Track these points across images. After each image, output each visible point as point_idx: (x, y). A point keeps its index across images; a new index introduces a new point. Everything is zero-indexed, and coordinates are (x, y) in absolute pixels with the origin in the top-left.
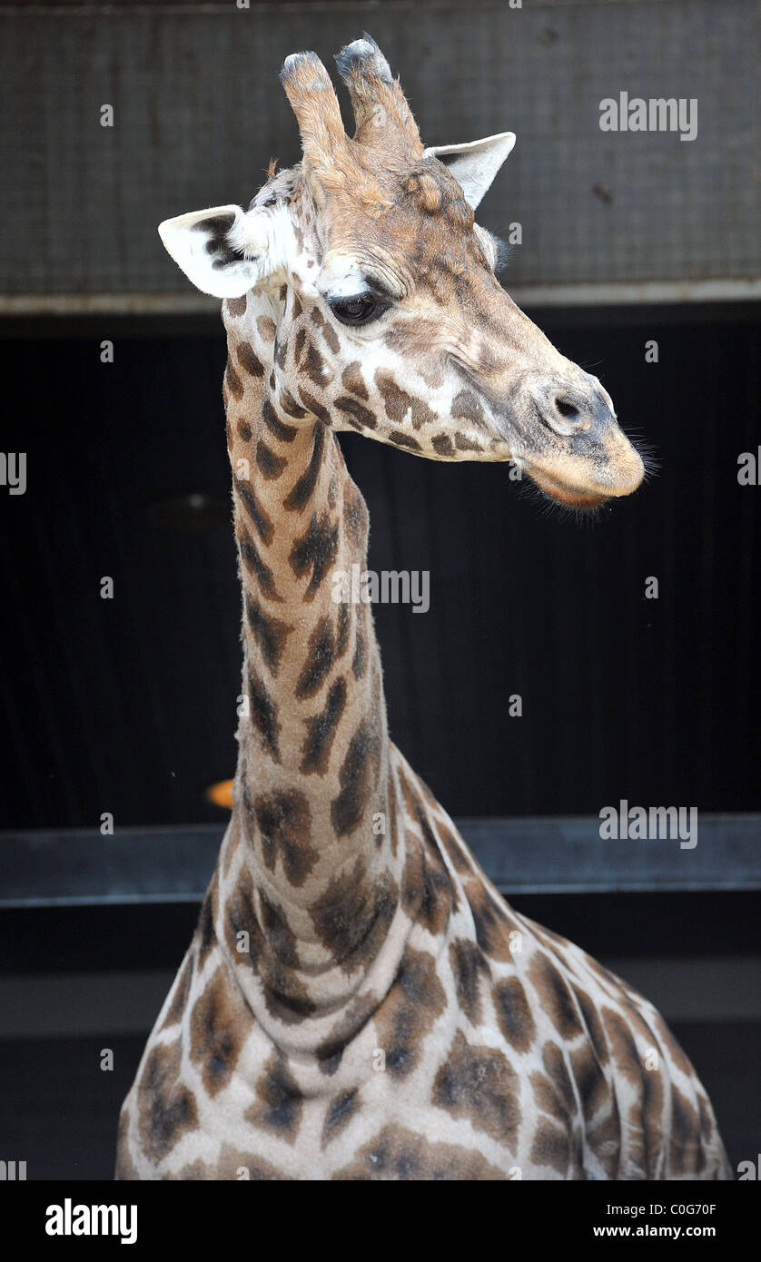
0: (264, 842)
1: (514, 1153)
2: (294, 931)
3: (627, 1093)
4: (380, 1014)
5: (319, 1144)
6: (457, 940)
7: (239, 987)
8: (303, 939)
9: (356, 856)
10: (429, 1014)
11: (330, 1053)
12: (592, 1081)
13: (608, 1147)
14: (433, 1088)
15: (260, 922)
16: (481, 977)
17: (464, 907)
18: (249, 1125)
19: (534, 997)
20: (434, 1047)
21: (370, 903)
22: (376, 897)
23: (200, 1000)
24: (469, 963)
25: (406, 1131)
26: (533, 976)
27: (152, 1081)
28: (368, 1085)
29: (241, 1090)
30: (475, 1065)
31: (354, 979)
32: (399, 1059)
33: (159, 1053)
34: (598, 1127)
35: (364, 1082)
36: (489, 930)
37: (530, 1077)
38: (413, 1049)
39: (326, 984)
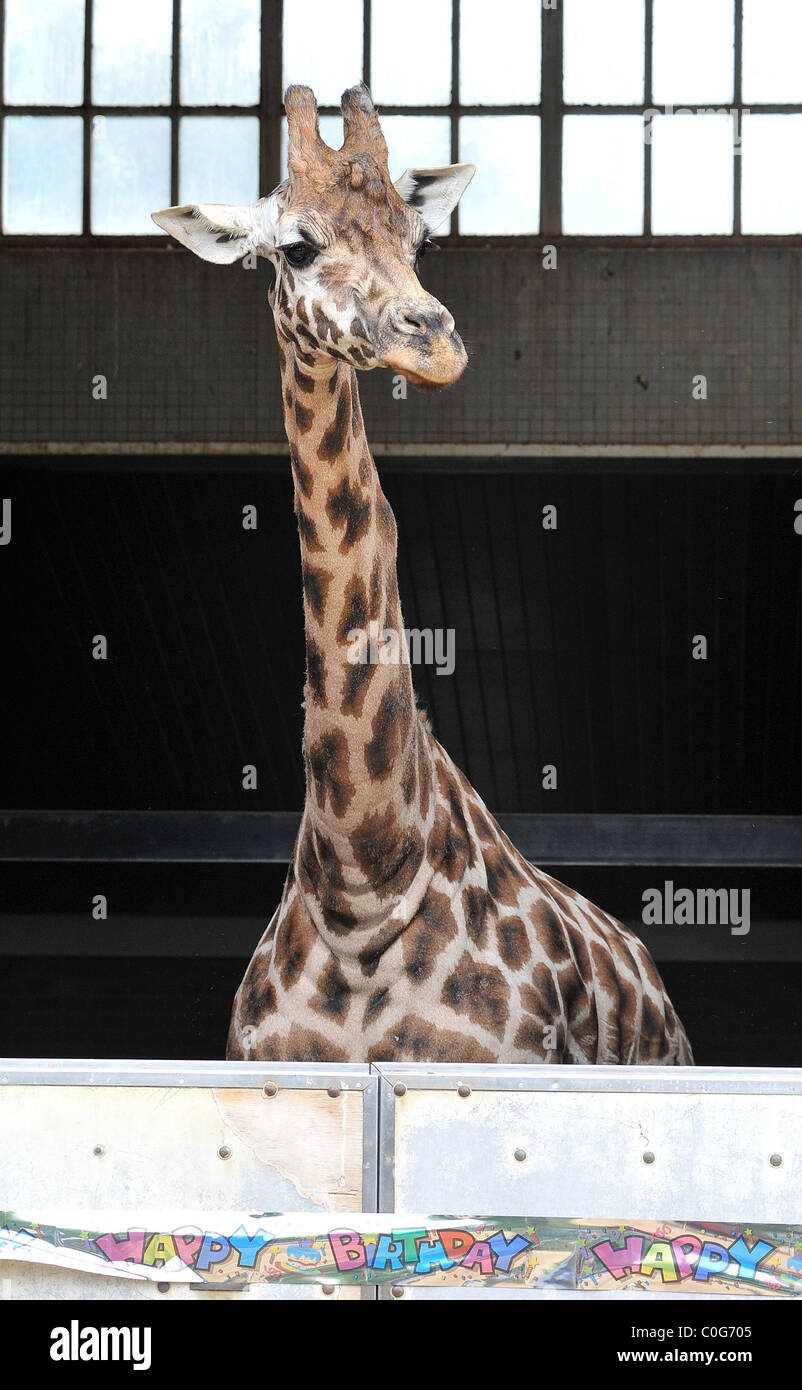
0: (317, 786)
1: (501, 1040)
2: (340, 858)
3: (606, 1003)
4: (406, 934)
5: (361, 1027)
6: (470, 887)
7: (308, 911)
8: (346, 864)
9: (388, 802)
10: (442, 938)
11: (370, 959)
12: (574, 991)
13: (588, 1039)
14: (442, 991)
15: (317, 854)
16: (489, 915)
17: (480, 865)
18: (311, 1010)
19: (532, 931)
20: (447, 960)
21: (400, 846)
22: (404, 843)
23: (284, 922)
24: (479, 906)
25: (421, 1020)
26: (532, 916)
27: (252, 980)
28: (395, 987)
29: (307, 986)
30: (478, 979)
31: (385, 903)
32: (417, 969)
33: (259, 959)
34: (580, 1026)
35: (392, 984)
36: (501, 881)
37: (519, 988)
38: (429, 962)
39: (363, 903)
